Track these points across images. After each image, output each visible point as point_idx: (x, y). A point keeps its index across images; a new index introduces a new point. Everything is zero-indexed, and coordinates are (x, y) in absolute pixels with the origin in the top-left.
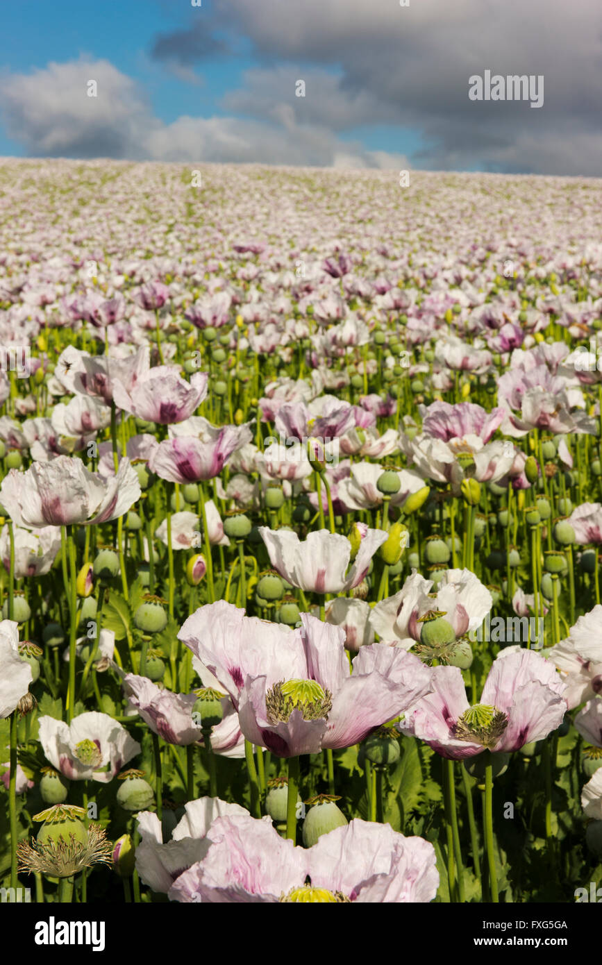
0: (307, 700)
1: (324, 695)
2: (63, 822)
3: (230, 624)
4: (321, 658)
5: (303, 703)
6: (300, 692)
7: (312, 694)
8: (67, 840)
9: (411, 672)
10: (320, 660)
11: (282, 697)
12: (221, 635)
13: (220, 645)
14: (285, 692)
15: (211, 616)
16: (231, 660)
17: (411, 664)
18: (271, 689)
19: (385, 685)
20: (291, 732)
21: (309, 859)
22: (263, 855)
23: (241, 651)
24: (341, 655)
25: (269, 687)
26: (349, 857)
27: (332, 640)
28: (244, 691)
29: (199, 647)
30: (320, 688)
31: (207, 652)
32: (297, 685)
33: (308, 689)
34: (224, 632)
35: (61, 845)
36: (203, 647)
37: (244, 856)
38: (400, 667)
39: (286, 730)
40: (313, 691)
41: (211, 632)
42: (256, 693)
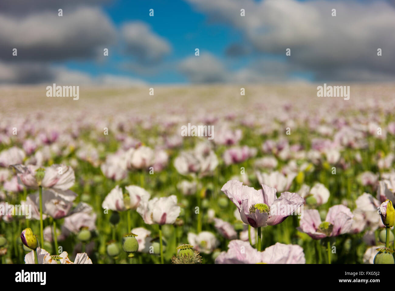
0: (263, 209)
1: (268, 208)
2: (186, 249)
3: (238, 187)
4: (269, 197)
5: (261, 210)
6: (260, 207)
7: (264, 208)
8: (187, 255)
9: (296, 200)
10: (268, 198)
11: (255, 209)
12: (235, 190)
13: (235, 193)
14: (255, 207)
15: (232, 184)
16: (239, 198)
17: (297, 197)
18: (251, 206)
19: (287, 203)
20: (256, 217)
21: (262, 255)
22: (247, 253)
23: (242, 196)
24: (275, 197)
25: (250, 206)
26: (275, 255)
27: (272, 193)
28: (241, 205)
29: (228, 192)
30: (267, 206)
31: (230, 194)
32: (259, 205)
33: (263, 206)
34: (236, 189)
35: (185, 256)
36: (229, 193)
37: (240, 253)
38: (293, 198)
39: (255, 217)
40: (265, 207)
41: (232, 189)
42: (245, 205)
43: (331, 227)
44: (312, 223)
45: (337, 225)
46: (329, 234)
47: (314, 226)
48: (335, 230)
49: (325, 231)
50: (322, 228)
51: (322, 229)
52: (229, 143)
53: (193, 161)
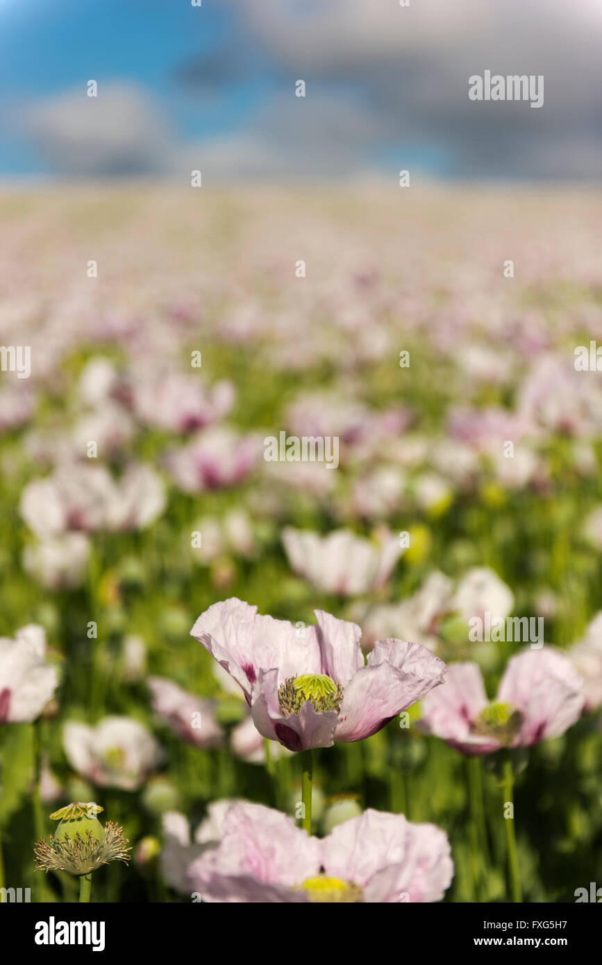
0: (319, 694)
1: (336, 689)
2: (79, 819)
3: (242, 621)
4: (337, 653)
5: (315, 697)
6: (312, 687)
7: (324, 688)
8: (84, 837)
9: (423, 665)
10: (334, 657)
11: (294, 692)
12: (233, 632)
13: (233, 642)
14: (297, 687)
15: (223, 613)
16: (244, 656)
17: (423, 657)
18: (284, 684)
19: (396, 676)
20: (303, 724)
21: (323, 849)
22: (278, 846)
23: (254, 647)
24: (356, 652)
25: (281, 682)
26: (363, 847)
27: (347, 637)
28: (257, 685)
29: (212, 643)
30: (332, 682)
31: (220, 647)
32: (309, 679)
33: (319, 683)
34: (237, 629)
35: (79, 841)
36: (216, 643)
37: (257, 845)
38: (413, 660)
39: (299, 724)
40: (325, 685)
41: (224, 628)
42: (268, 686)
43: (517, 719)
44: (457, 705)
45: (535, 715)
46: (510, 739)
47: (464, 712)
48: (528, 731)
49: (497, 731)
50: (489, 723)
51: (489, 725)
52: (192, 427)
53: (80, 499)
